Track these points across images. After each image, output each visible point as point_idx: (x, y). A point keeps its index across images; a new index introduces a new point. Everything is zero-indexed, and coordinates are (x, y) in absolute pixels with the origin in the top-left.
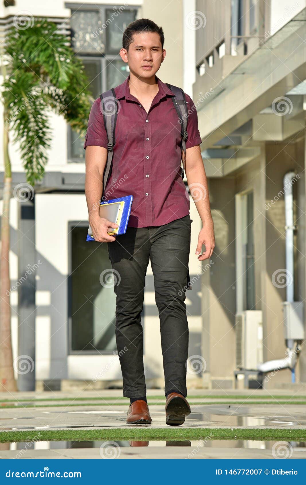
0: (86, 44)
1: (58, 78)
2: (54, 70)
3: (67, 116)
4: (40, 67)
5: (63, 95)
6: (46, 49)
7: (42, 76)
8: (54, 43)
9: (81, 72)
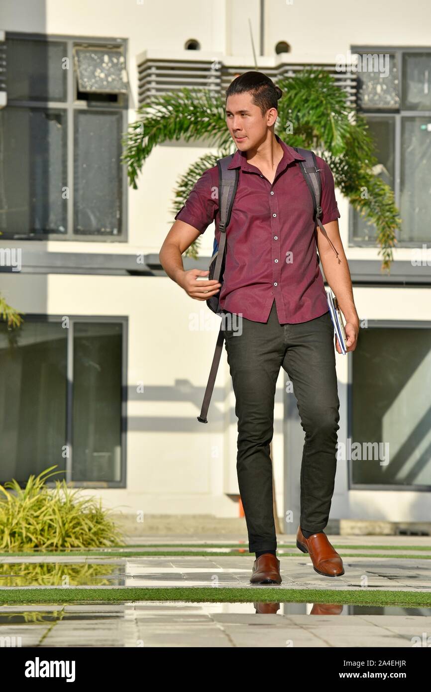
0: (376, 98)
1: (331, 143)
2: (326, 132)
3: (344, 190)
4: (312, 129)
5: (340, 164)
6: (317, 106)
7: (315, 139)
8: (329, 98)
9: (365, 133)
